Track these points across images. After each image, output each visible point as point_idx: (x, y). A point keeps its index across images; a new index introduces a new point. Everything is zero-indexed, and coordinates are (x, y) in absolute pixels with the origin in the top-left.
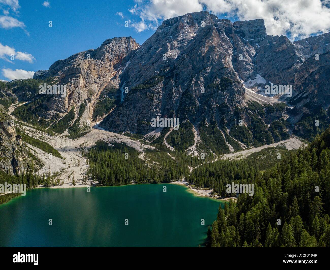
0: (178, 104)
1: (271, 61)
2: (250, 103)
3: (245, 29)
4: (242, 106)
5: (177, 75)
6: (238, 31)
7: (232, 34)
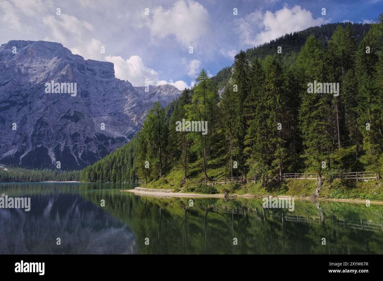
0: (32, 130)
1: (117, 101)
2: (98, 135)
3: (97, 68)
4: (92, 137)
5: (30, 102)
6: (90, 69)
7: (84, 70)
